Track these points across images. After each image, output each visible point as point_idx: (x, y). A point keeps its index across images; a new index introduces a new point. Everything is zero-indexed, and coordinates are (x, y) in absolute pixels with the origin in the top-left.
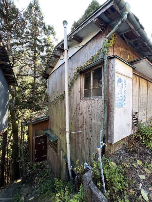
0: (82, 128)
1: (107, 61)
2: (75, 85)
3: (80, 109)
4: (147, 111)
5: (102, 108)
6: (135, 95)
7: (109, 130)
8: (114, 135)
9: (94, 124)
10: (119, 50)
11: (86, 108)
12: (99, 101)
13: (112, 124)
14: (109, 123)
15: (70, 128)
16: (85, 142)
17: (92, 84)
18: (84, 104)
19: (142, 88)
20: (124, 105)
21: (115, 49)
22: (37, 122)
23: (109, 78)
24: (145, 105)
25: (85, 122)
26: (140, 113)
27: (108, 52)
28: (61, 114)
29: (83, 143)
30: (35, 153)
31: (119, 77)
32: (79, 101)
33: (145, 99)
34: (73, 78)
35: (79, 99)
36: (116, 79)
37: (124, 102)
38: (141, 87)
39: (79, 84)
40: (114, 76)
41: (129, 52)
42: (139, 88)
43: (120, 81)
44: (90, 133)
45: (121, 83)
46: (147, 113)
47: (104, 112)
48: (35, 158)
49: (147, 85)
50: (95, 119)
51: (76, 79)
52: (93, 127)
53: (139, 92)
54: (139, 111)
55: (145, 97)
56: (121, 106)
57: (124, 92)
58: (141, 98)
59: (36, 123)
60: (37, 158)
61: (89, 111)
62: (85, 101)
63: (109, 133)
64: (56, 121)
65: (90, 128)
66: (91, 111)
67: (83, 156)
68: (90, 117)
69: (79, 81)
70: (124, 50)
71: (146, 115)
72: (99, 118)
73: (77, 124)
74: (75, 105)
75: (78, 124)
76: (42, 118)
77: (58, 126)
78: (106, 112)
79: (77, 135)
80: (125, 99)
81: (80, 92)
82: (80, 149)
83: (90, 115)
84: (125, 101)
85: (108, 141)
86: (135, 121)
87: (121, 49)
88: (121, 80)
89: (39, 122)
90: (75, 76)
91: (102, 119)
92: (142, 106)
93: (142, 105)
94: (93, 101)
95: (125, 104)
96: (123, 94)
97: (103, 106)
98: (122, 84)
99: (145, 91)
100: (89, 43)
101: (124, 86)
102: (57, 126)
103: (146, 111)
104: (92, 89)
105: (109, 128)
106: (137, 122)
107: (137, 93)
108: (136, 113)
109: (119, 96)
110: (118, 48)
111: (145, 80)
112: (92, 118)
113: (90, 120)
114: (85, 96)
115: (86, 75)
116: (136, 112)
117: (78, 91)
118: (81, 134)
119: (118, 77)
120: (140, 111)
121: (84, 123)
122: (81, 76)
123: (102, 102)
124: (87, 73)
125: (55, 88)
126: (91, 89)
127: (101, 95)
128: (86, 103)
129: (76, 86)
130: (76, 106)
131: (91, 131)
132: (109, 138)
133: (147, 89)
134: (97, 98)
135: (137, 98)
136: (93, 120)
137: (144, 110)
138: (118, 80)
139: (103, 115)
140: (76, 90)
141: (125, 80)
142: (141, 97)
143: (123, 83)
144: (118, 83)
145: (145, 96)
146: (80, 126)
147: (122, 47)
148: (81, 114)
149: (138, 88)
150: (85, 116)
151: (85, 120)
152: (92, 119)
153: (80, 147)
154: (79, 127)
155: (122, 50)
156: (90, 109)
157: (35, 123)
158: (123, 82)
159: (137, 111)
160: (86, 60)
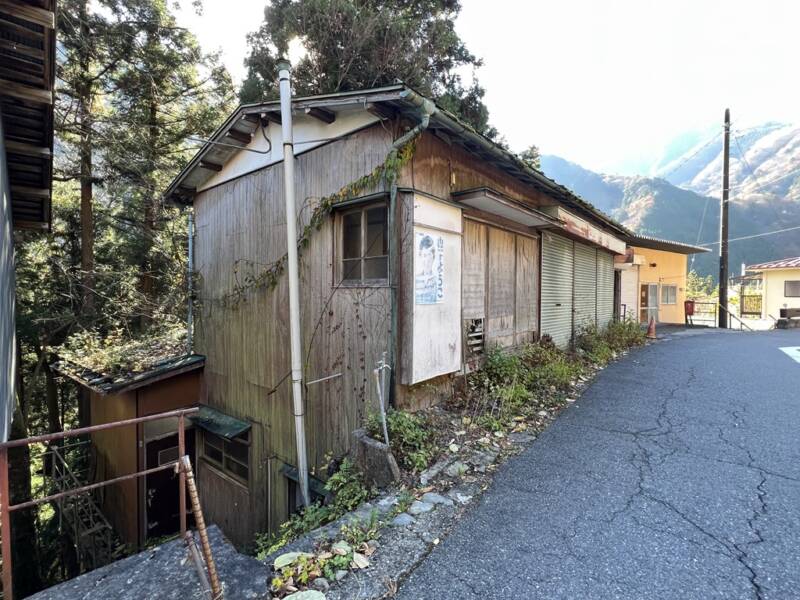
0: (340, 366)
1: (396, 199)
2: (315, 245)
3: (331, 314)
4: (515, 318)
5: (387, 309)
6: (475, 275)
7: (404, 355)
8: (414, 367)
9: (371, 347)
10: (427, 165)
11: (349, 309)
12: (382, 291)
13: (410, 340)
14: (404, 340)
15: (304, 370)
16: (347, 401)
17: (363, 248)
18: (345, 300)
19: (499, 256)
20: (438, 298)
21: (416, 166)
22: (157, 379)
23: (403, 237)
24: (509, 301)
25: (347, 346)
26: (491, 321)
27: (398, 177)
28: (261, 336)
29: (343, 405)
30: (147, 503)
31: (425, 235)
32: (327, 292)
33: (507, 285)
34: (309, 224)
35: (329, 287)
36: (418, 240)
37: (439, 292)
38: (494, 254)
39: (328, 245)
40: (411, 233)
41: (456, 165)
42: (488, 256)
43: (427, 243)
44: (361, 373)
45: (430, 249)
46: (515, 321)
47: (392, 316)
48: (149, 521)
49: (513, 246)
50: (372, 335)
51: (319, 228)
52: (367, 355)
53: (488, 265)
54: (487, 317)
55: (508, 278)
56: (431, 300)
57: (439, 268)
58: (493, 282)
59: (152, 381)
60: (156, 523)
61: (358, 316)
62: (347, 291)
63: (404, 363)
64: (242, 367)
65: (362, 360)
66: (361, 317)
67: (344, 441)
68: (361, 333)
69: (327, 233)
70: (442, 162)
71: (511, 326)
72: (382, 332)
73: (324, 357)
74: (316, 303)
75: (329, 358)
76: (172, 362)
77: (252, 382)
78: (396, 314)
79: (324, 389)
80: (440, 285)
81: (333, 265)
82: (336, 424)
83: (360, 326)
84: (441, 289)
85: (401, 381)
86: (478, 341)
87: (433, 162)
88: (428, 241)
89: (164, 377)
90: (315, 217)
91: (389, 332)
92: (497, 303)
93: (500, 299)
94: (368, 291)
95: (440, 297)
96: (436, 273)
97: (390, 301)
98: (433, 251)
99: (507, 263)
100: (355, 136)
101: (437, 253)
102: (249, 382)
103: (512, 317)
104: (366, 260)
105: (403, 351)
106: (482, 344)
107: (480, 269)
108: (478, 322)
109: (426, 278)
110: (423, 162)
111: (506, 233)
112: (366, 334)
113: (361, 339)
114: (345, 277)
115: (347, 219)
116: (477, 318)
117: (324, 263)
118: (338, 382)
119: (421, 234)
120: (490, 316)
121: (346, 351)
122: (333, 221)
123: (388, 293)
124: (349, 213)
125: (232, 246)
126: (363, 261)
127: (386, 277)
128: (349, 297)
129: (318, 246)
130: (319, 306)
131: (363, 368)
132: (405, 373)
133: (514, 257)
134: (377, 282)
135: (483, 282)
136: (369, 339)
137: (504, 314)
138: (422, 243)
139: (390, 323)
140: (318, 260)
141: (440, 240)
142: (493, 278)
143: (436, 248)
144: (421, 249)
145: (508, 276)
146: (333, 361)
147: (436, 156)
148: (337, 327)
149: (483, 255)
150: (347, 332)
151: (346, 341)
152: (365, 337)
153: (336, 421)
154: (331, 365)
155: (435, 165)
156: (361, 313)
157: (147, 383)
158: (435, 245)
159: (482, 316)
160: (348, 183)
